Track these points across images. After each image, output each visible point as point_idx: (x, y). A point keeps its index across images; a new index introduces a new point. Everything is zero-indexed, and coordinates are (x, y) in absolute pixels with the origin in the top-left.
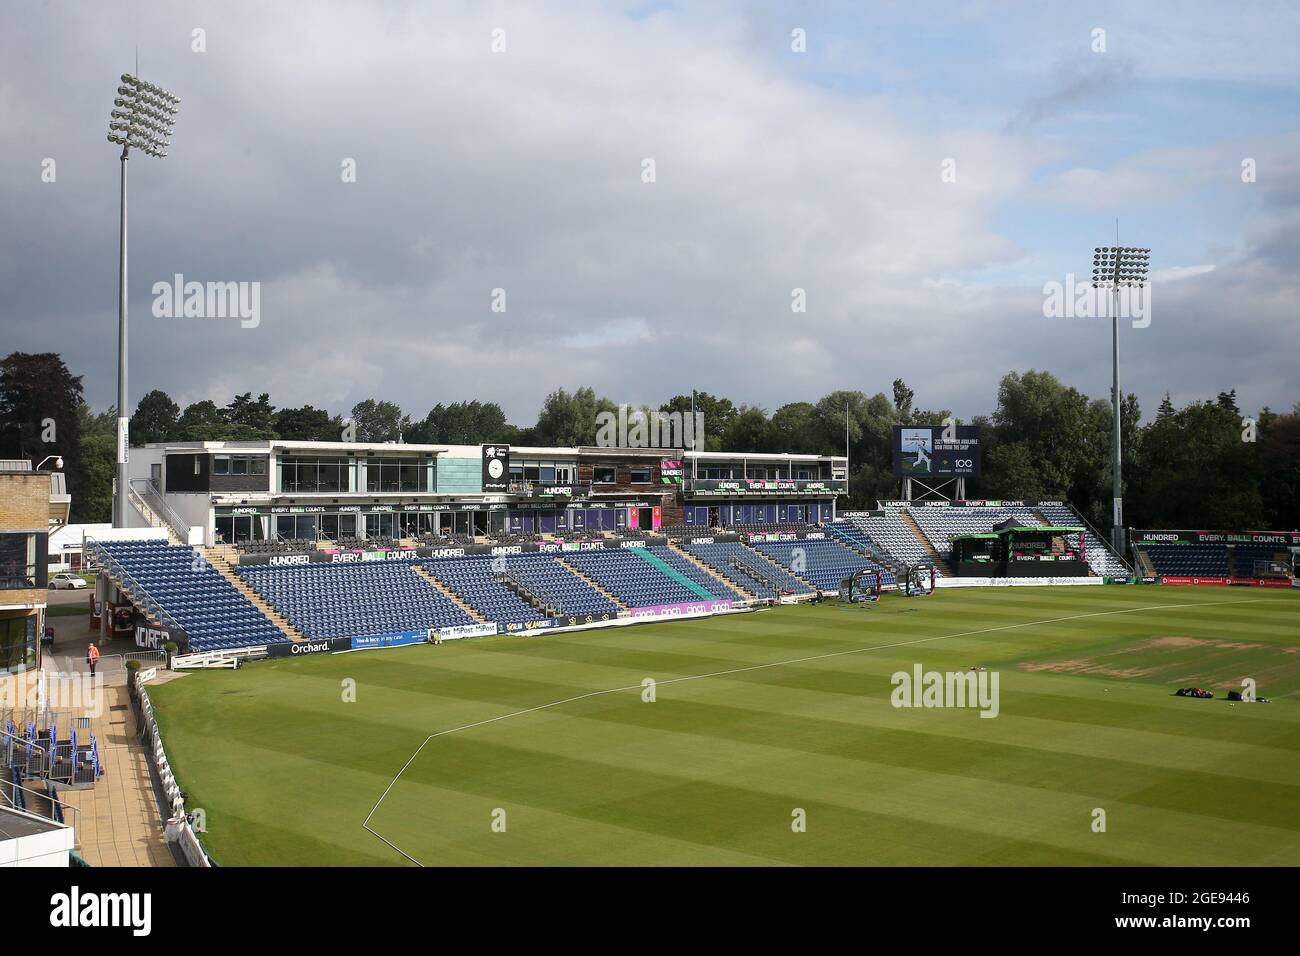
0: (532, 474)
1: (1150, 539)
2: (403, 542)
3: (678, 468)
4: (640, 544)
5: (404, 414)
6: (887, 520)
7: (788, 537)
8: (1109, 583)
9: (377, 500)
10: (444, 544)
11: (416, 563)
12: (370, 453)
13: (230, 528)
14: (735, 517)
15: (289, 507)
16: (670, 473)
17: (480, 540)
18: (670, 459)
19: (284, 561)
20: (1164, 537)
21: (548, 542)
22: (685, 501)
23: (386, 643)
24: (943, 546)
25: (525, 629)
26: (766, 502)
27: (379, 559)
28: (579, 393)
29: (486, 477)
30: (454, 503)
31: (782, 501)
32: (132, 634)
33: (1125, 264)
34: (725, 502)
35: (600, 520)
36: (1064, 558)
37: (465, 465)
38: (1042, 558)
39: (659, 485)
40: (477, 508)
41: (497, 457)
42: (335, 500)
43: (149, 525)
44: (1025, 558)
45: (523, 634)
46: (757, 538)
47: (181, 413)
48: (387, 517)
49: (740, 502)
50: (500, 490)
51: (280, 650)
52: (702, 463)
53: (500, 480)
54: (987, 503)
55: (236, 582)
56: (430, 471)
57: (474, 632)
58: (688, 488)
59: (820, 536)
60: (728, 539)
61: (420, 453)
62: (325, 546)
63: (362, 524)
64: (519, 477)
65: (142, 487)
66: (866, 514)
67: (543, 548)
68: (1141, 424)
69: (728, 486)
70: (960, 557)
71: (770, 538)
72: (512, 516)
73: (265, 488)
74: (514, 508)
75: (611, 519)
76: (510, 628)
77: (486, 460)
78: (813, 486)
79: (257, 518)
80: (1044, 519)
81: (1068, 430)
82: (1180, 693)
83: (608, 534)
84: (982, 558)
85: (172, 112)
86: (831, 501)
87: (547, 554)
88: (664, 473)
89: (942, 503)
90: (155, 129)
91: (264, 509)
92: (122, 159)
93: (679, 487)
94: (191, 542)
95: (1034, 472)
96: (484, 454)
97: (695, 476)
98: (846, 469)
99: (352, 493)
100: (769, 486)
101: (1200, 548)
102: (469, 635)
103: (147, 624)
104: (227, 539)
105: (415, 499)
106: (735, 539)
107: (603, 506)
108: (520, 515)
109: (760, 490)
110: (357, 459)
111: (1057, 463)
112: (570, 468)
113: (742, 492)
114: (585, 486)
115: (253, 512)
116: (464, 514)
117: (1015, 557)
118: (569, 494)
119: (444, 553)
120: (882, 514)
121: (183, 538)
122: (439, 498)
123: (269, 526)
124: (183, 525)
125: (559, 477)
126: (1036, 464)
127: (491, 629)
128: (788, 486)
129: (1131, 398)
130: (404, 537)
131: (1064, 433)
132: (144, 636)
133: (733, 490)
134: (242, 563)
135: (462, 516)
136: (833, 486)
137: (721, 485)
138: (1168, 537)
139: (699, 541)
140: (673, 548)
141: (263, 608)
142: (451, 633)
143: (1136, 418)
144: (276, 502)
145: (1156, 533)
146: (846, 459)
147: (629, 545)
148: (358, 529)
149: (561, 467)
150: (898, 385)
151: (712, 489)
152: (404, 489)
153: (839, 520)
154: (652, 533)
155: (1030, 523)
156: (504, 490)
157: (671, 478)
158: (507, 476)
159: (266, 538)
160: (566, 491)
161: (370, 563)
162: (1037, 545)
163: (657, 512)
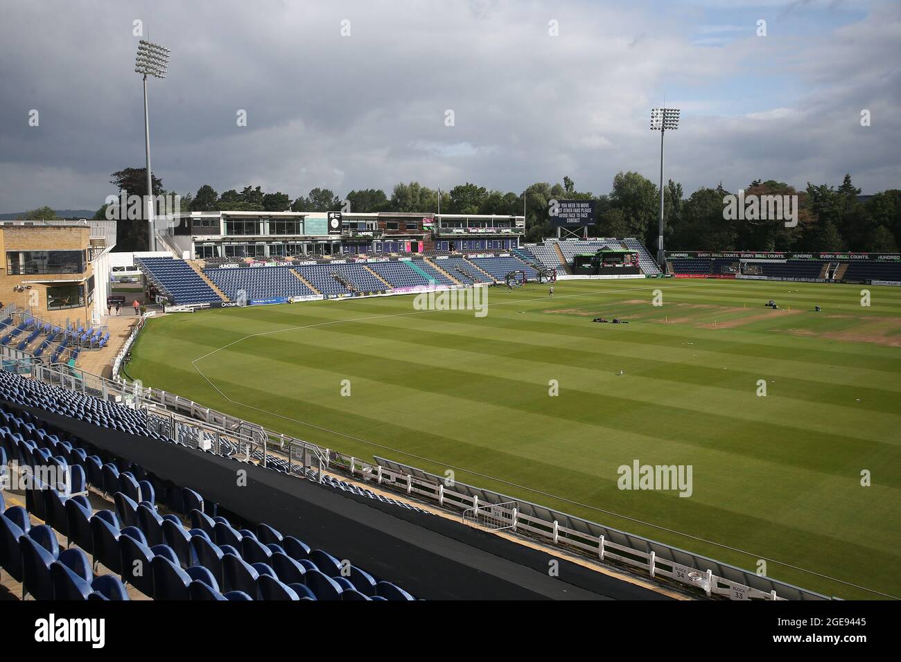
0: (354, 226)
1: (674, 256)
2: (287, 258)
3: (432, 222)
4: (409, 259)
5: (335, 196)
6: (546, 247)
7: (490, 256)
8: (648, 277)
9: (274, 238)
10: (307, 259)
11: (292, 268)
12: (270, 216)
13: (202, 251)
14: (463, 246)
15: (231, 242)
16: (427, 225)
17: (327, 257)
18: (427, 218)
19: (226, 266)
20: (681, 255)
21: (361, 258)
22: (435, 238)
23: (268, 303)
24: (570, 260)
25: (337, 297)
26: (481, 239)
27: (273, 266)
28: (411, 184)
29: (330, 227)
30: (313, 239)
31: (490, 238)
32: (154, 299)
33: (667, 117)
34: (458, 238)
35: (391, 248)
36: (628, 265)
37: (319, 222)
38: (617, 266)
39: (422, 231)
40: (326, 242)
41: (335, 218)
42: (253, 238)
43: (165, 250)
44: (608, 265)
45: (334, 299)
46: (473, 256)
47: (219, 196)
48: (279, 246)
49: (465, 239)
50: (337, 233)
51: (216, 305)
52: (444, 220)
53: (337, 229)
54: (598, 239)
55: (202, 276)
56: (301, 225)
57: (311, 298)
58: (438, 232)
59: (508, 255)
60: (456, 257)
61: (295, 216)
62: (248, 260)
63: (267, 250)
64: (346, 227)
65: (163, 233)
66: (535, 244)
67: (357, 261)
68: (683, 198)
69: (457, 231)
70: (577, 266)
71: (479, 256)
72: (344, 246)
73: (219, 233)
74: (345, 242)
75: (396, 248)
76: (330, 296)
77: (330, 219)
78: (505, 231)
79: (215, 247)
80: (625, 246)
81: (644, 201)
82: (595, 321)
83: (394, 255)
84: (587, 266)
85: (167, 57)
86: (517, 238)
87: (359, 263)
88: (424, 225)
89: (575, 239)
90: (159, 65)
91: (219, 242)
92: (144, 80)
93: (432, 231)
94: (184, 258)
95: (625, 223)
96: (329, 216)
97: (440, 226)
98: (524, 222)
99: (262, 235)
100: (480, 231)
101: (698, 260)
102: (309, 300)
103: (159, 293)
104: (201, 257)
105: (294, 238)
106: (461, 257)
107: (392, 241)
108: (348, 245)
109: (475, 233)
110: (264, 219)
111: (638, 219)
112: (374, 223)
113: (466, 234)
114: (381, 231)
115: (213, 244)
116: (320, 245)
117: (603, 265)
118: (371, 235)
119: (306, 263)
120: (544, 244)
121: (180, 256)
122: (306, 238)
123: (221, 250)
124: (180, 250)
125: (368, 227)
126: (627, 219)
127: (320, 297)
128: (491, 231)
129: (678, 185)
130: (288, 255)
131: (642, 203)
132: (159, 299)
133: (461, 233)
134: (206, 268)
135: (318, 246)
136: (517, 231)
137: (454, 231)
138: (683, 255)
139: (441, 258)
140: (428, 261)
141: (213, 287)
142: (301, 299)
143: (680, 196)
144: (224, 240)
145: (677, 253)
146: (524, 217)
147: (403, 259)
148: (265, 252)
149: (369, 222)
150: (566, 179)
151: (449, 233)
152: (288, 233)
153: (522, 247)
154: (416, 254)
155: (617, 248)
156: (339, 233)
157: (428, 227)
158: (341, 227)
159: (220, 256)
160: (370, 234)
161: (269, 268)
162: (617, 259)
163: (420, 243)
